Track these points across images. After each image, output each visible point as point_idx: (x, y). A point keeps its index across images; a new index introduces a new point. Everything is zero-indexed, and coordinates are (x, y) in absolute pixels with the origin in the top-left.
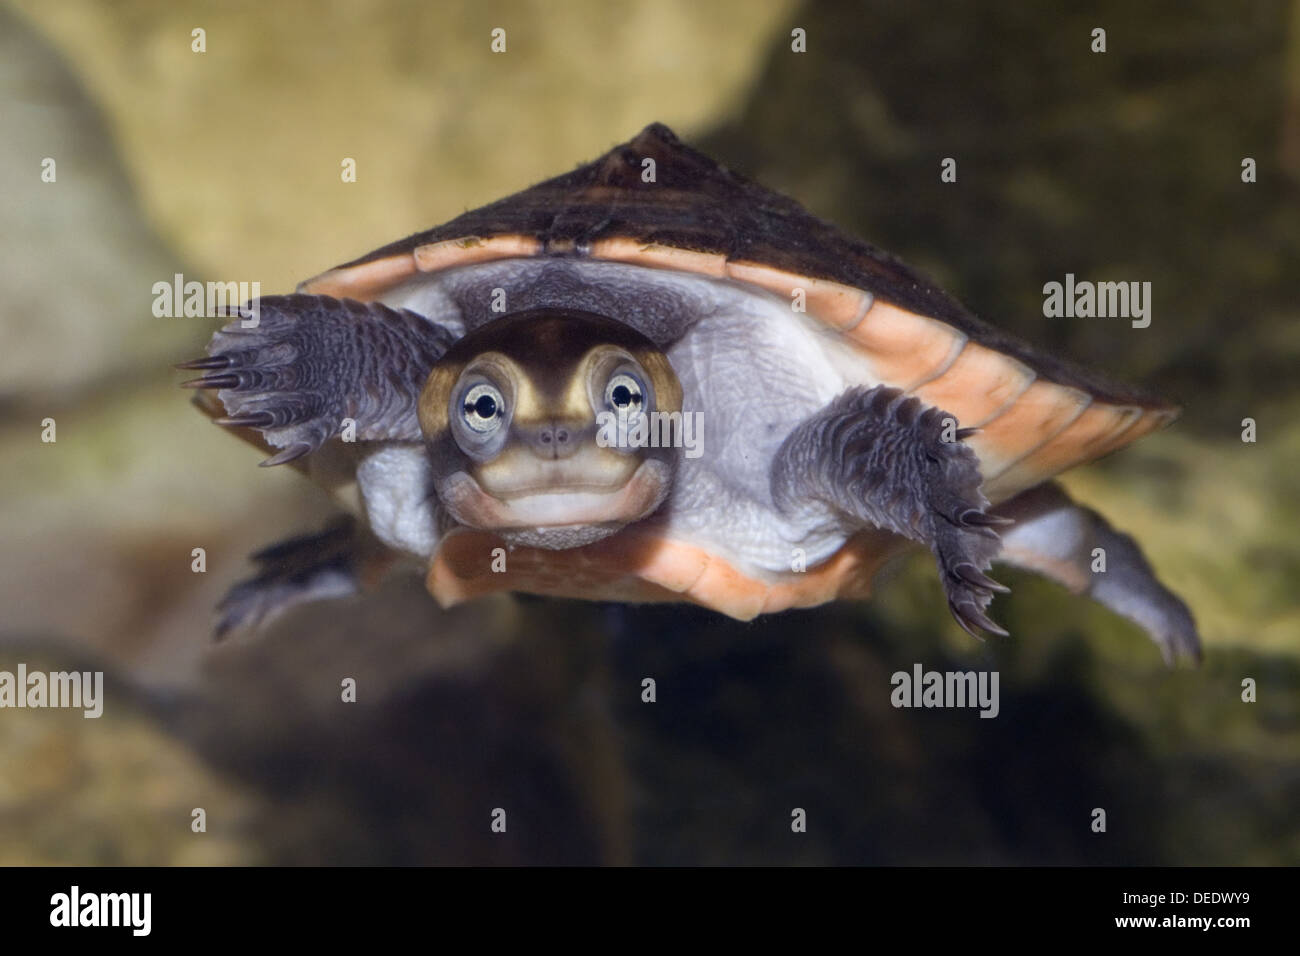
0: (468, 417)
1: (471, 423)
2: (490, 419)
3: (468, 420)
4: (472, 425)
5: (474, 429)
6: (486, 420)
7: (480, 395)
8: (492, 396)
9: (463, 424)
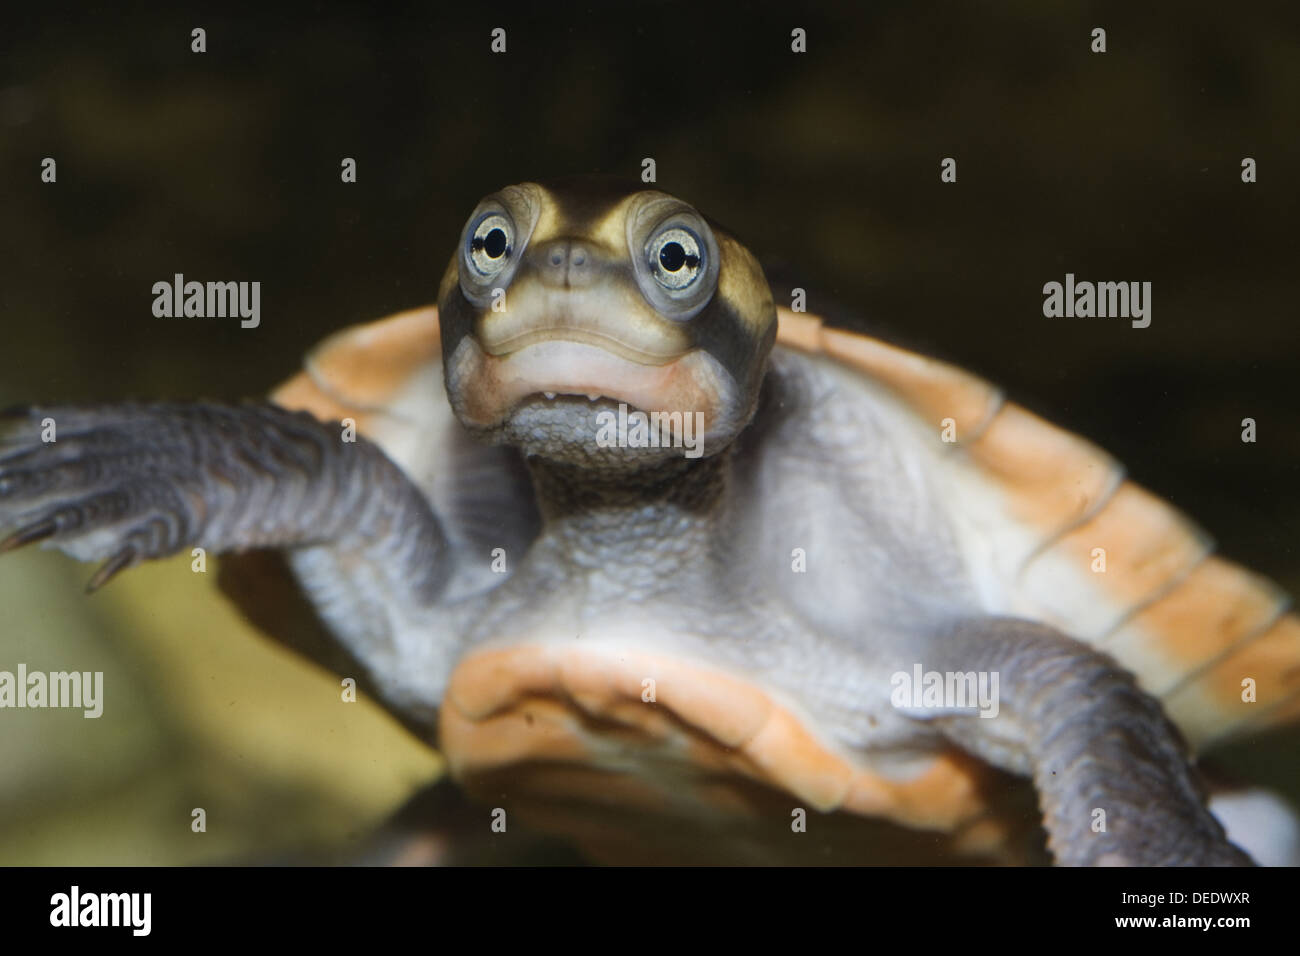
0: (475, 256)
1: (477, 262)
2: (497, 259)
3: (474, 258)
4: (478, 265)
5: (478, 271)
6: (493, 260)
7: (491, 229)
8: (504, 230)
9: (469, 263)
